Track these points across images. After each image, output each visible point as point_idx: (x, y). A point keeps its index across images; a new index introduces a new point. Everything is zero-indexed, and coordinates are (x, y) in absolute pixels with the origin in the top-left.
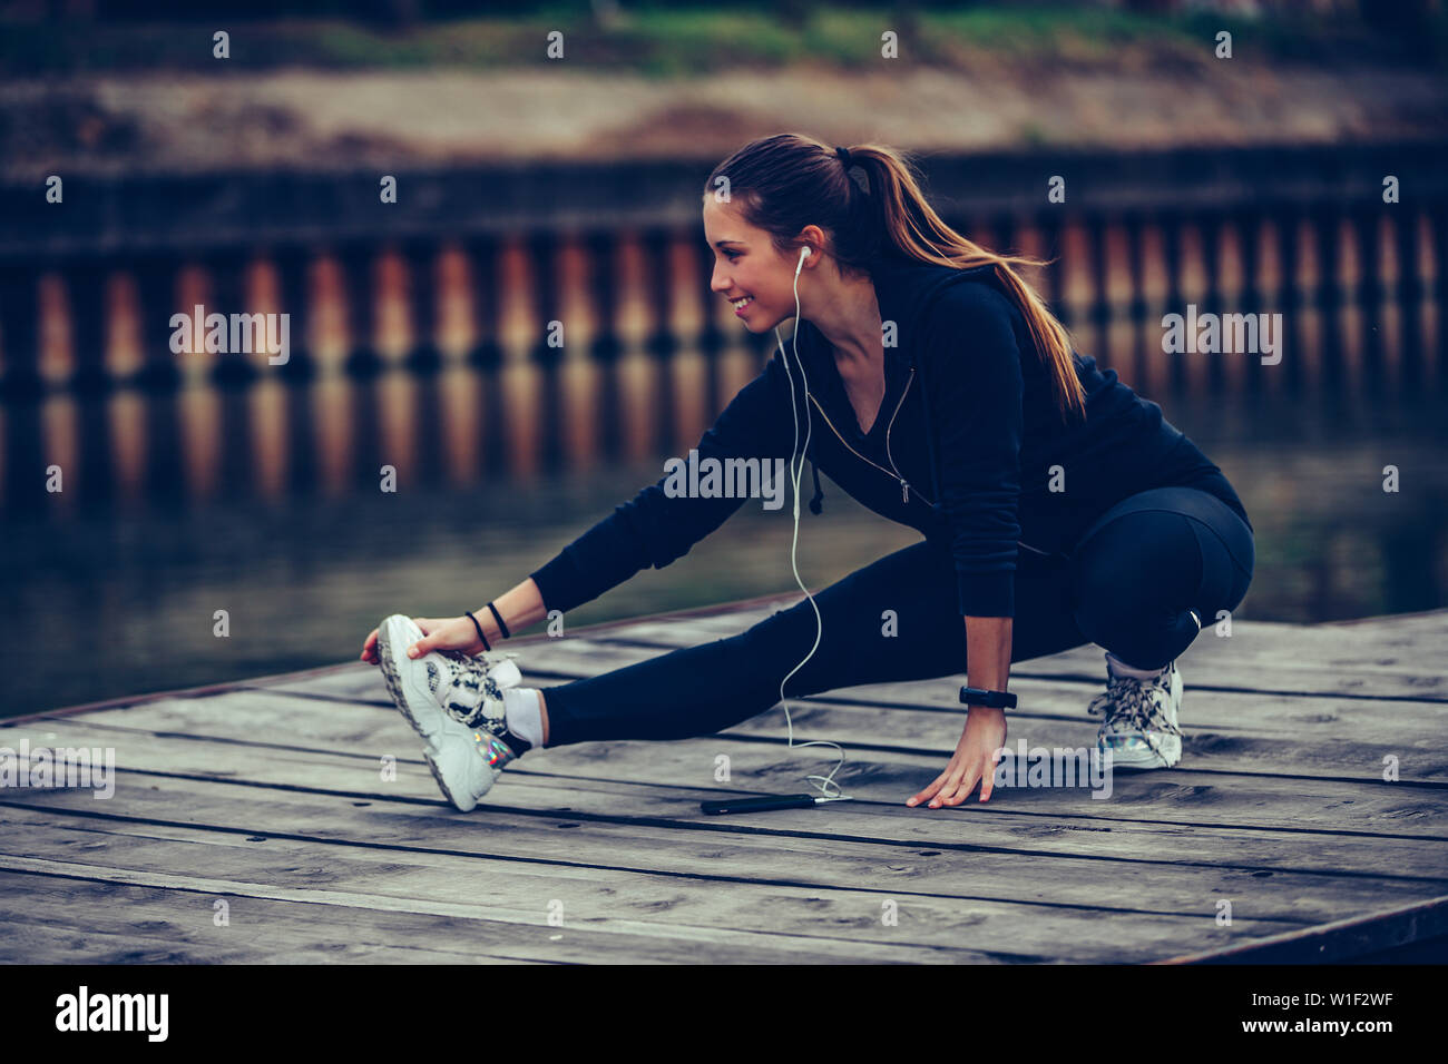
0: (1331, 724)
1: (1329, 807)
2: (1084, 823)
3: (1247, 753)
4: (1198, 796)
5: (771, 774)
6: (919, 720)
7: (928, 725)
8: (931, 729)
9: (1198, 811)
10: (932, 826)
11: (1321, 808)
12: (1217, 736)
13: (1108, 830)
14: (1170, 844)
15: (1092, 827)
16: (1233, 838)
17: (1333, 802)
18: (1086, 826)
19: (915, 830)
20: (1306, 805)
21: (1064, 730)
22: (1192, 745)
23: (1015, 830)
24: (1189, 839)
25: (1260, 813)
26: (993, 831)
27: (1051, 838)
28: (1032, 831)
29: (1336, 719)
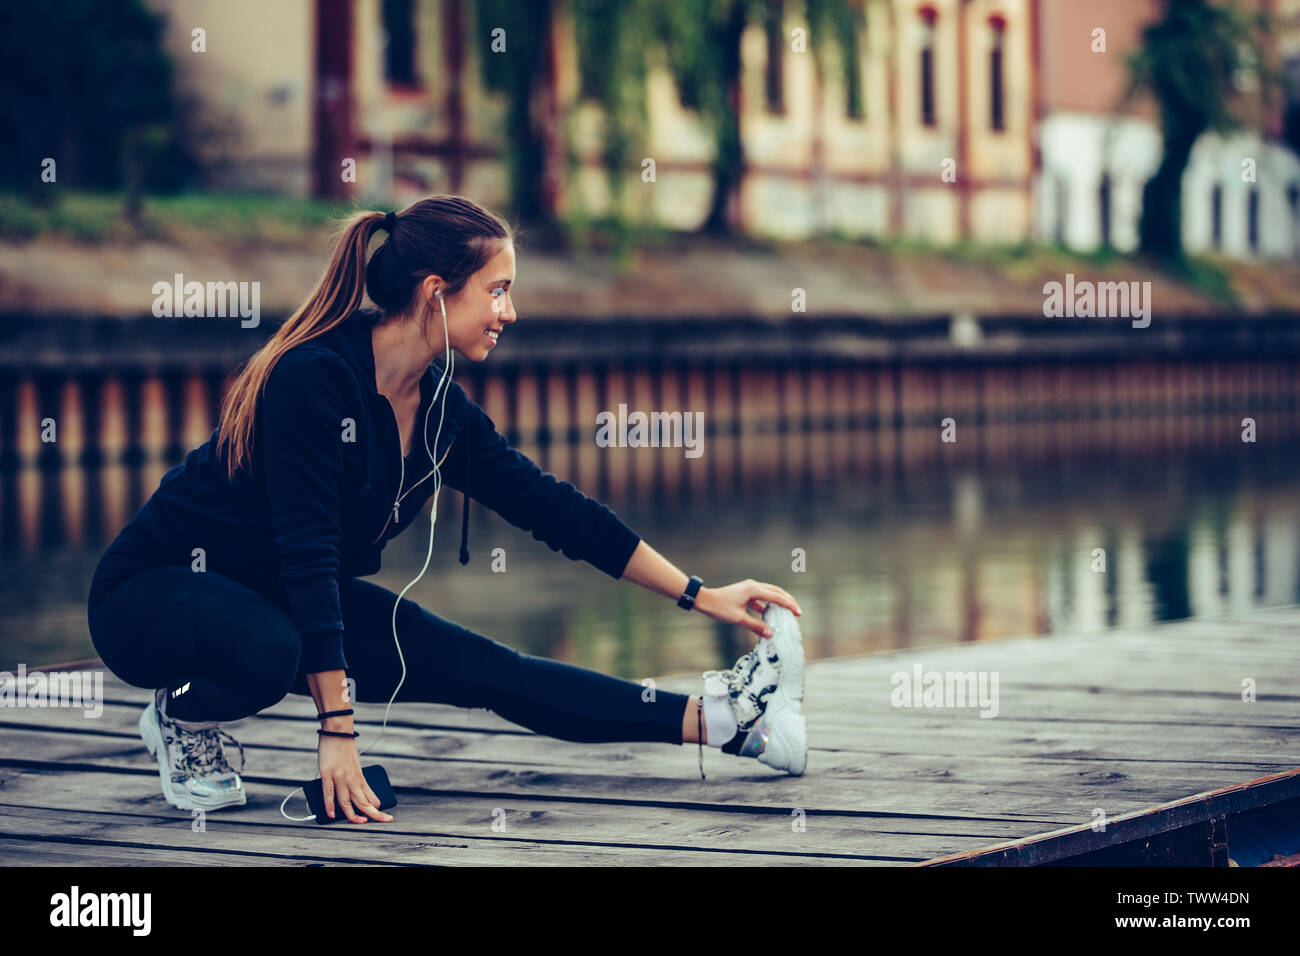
0: (628, 762)
1: (650, 828)
2: (443, 840)
3: (565, 785)
4: (535, 819)
5: (154, 802)
6: (273, 759)
7: (281, 762)
8: (286, 766)
9: (538, 831)
10: (311, 843)
11: (643, 828)
12: (537, 772)
13: (465, 847)
14: (524, 858)
15: (451, 844)
16: (576, 853)
17: (653, 823)
18: (445, 843)
19: (295, 847)
20: (630, 826)
21: (403, 767)
22: (516, 779)
23: (383, 847)
24: (537, 853)
25: (591, 832)
26: (364, 847)
27: (417, 853)
28: (398, 847)
29: (631, 758)
